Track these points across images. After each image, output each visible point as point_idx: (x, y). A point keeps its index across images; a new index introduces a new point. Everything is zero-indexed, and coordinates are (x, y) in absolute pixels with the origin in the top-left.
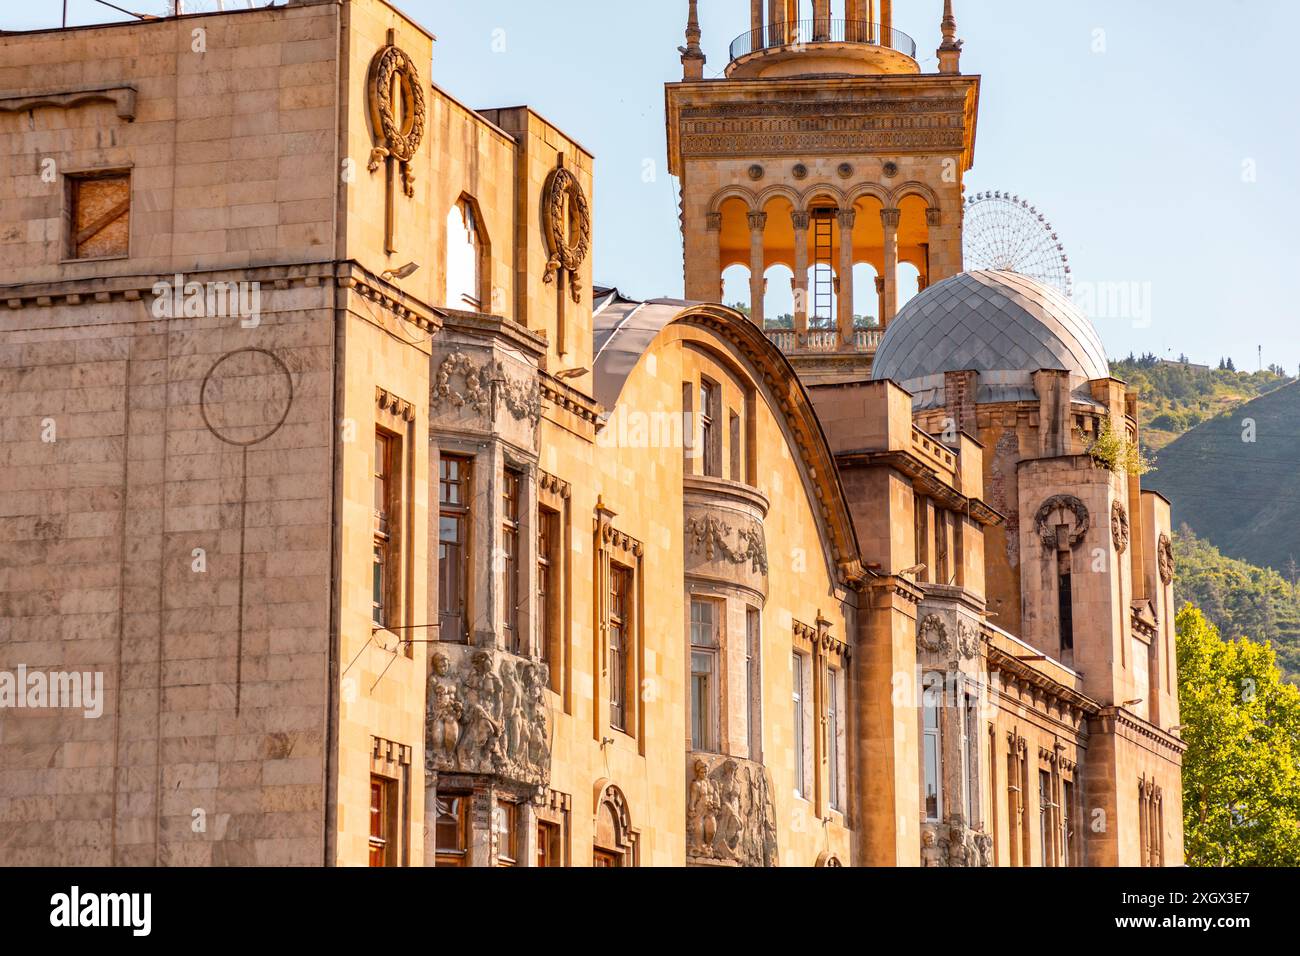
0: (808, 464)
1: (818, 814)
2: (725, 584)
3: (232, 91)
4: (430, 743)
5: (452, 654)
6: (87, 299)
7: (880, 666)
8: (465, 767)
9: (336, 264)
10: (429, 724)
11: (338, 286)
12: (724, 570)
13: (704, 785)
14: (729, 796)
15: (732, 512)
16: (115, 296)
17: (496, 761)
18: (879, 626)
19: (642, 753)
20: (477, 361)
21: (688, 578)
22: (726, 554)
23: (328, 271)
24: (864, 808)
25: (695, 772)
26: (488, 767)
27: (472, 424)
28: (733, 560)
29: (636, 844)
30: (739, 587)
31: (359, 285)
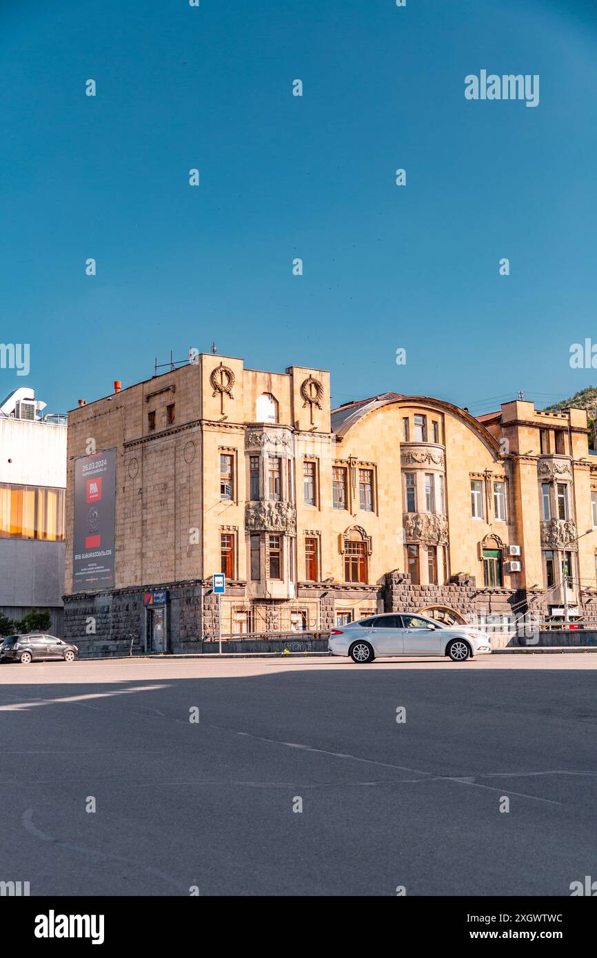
0: (477, 429)
1: (487, 523)
2: (415, 469)
3: (187, 383)
4: (247, 524)
5: (252, 503)
6: (169, 434)
7: (518, 480)
8: (257, 529)
9: (200, 421)
10: (246, 520)
11: (202, 425)
12: (416, 465)
13: (409, 522)
14: (418, 524)
15: (415, 450)
16: (172, 433)
17: (265, 527)
18: (517, 469)
19: (378, 516)
20: (258, 434)
21: (402, 469)
22: (416, 461)
23: (198, 422)
24: (515, 519)
25: (405, 519)
26: (263, 529)
27: (258, 449)
28: (419, 462)
29: (371, 540)
30: (421, 469)
31: (207, 424)
